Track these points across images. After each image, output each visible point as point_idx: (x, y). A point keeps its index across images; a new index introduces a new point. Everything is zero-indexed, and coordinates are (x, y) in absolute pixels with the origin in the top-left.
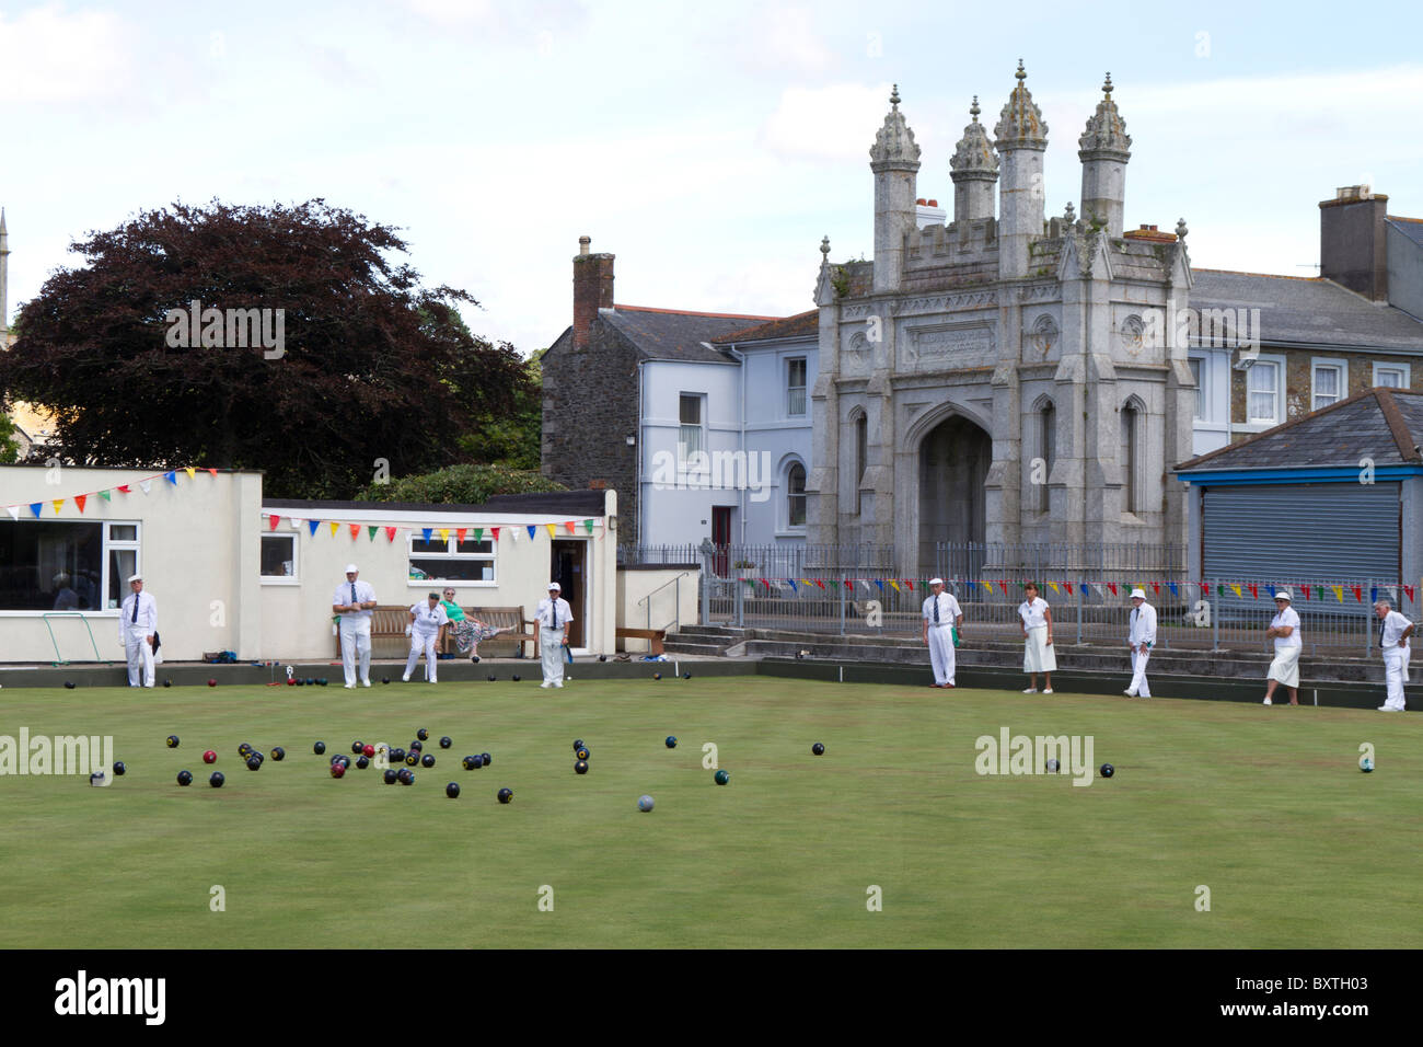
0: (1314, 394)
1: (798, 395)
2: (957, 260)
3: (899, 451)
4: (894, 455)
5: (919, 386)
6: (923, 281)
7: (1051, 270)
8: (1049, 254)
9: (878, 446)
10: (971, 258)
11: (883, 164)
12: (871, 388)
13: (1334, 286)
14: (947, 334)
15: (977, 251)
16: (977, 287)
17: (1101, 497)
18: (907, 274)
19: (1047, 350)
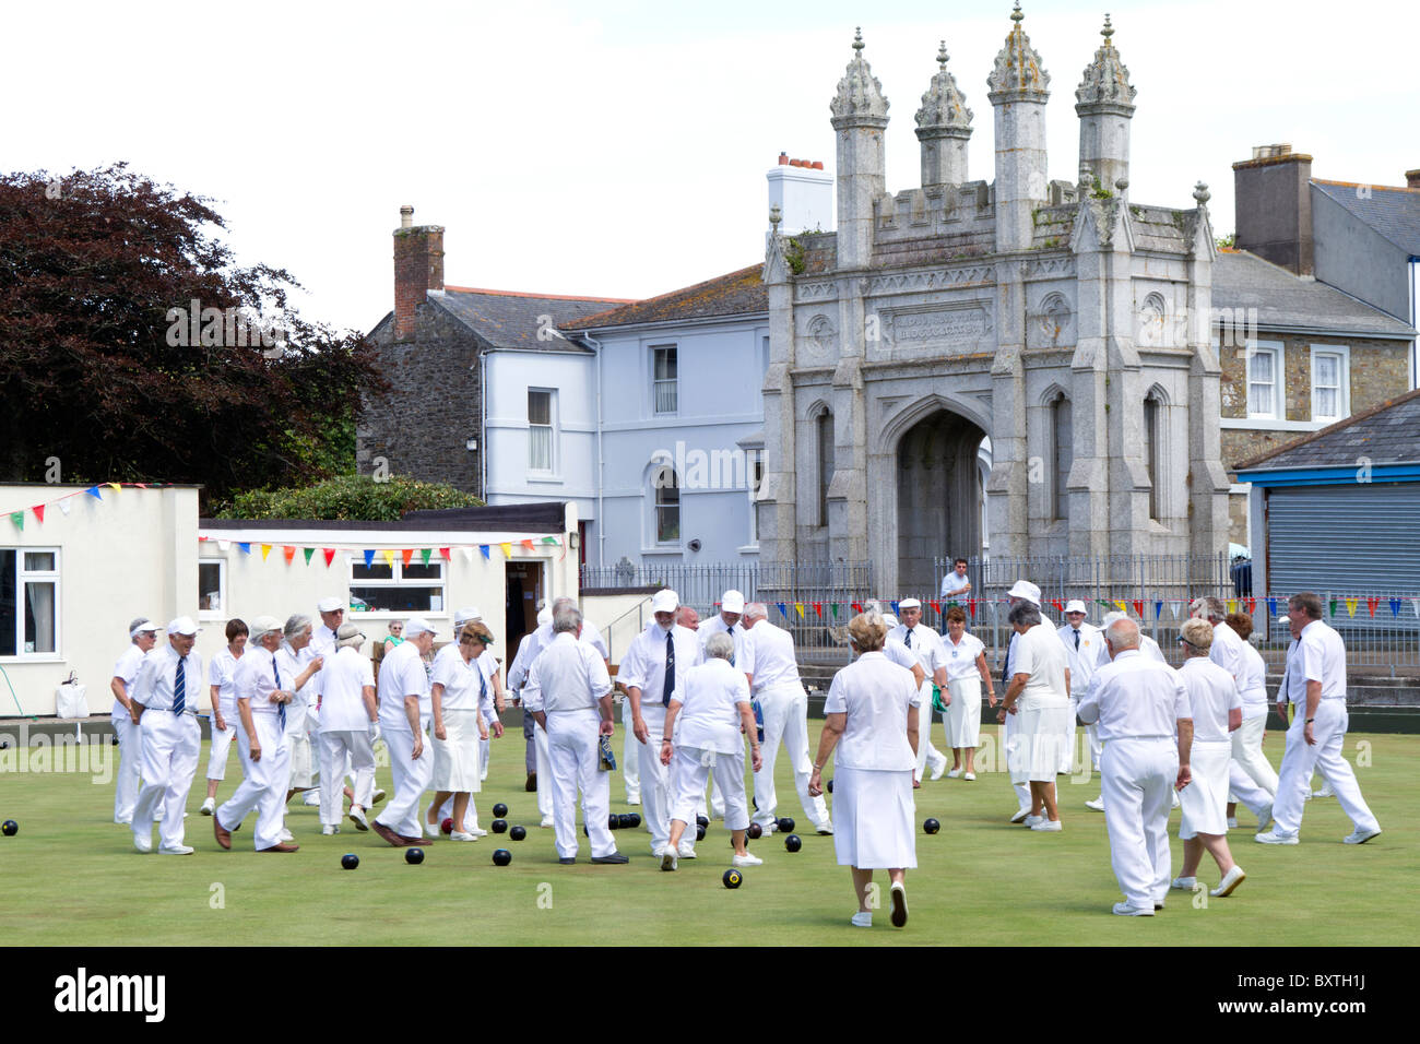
0: (1249, 382)
1: (665, 389)
2: (941, 230)
3: (873, 451)
4: (867, 457)
5: (897, 376)
6: (899, 255)
7: (1062, 241)
8: (1057, 223)
9: (848, 447)
10: (957, 229)
11: (848, 119)
12: (837, 379)
13: (1251, 259)
14: (929, 316)
15: (967, 219)
16: (968, 261)
17: (1129, 503)
18: (878, 247)
19: (1057, 333)
